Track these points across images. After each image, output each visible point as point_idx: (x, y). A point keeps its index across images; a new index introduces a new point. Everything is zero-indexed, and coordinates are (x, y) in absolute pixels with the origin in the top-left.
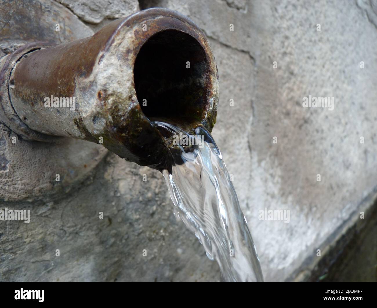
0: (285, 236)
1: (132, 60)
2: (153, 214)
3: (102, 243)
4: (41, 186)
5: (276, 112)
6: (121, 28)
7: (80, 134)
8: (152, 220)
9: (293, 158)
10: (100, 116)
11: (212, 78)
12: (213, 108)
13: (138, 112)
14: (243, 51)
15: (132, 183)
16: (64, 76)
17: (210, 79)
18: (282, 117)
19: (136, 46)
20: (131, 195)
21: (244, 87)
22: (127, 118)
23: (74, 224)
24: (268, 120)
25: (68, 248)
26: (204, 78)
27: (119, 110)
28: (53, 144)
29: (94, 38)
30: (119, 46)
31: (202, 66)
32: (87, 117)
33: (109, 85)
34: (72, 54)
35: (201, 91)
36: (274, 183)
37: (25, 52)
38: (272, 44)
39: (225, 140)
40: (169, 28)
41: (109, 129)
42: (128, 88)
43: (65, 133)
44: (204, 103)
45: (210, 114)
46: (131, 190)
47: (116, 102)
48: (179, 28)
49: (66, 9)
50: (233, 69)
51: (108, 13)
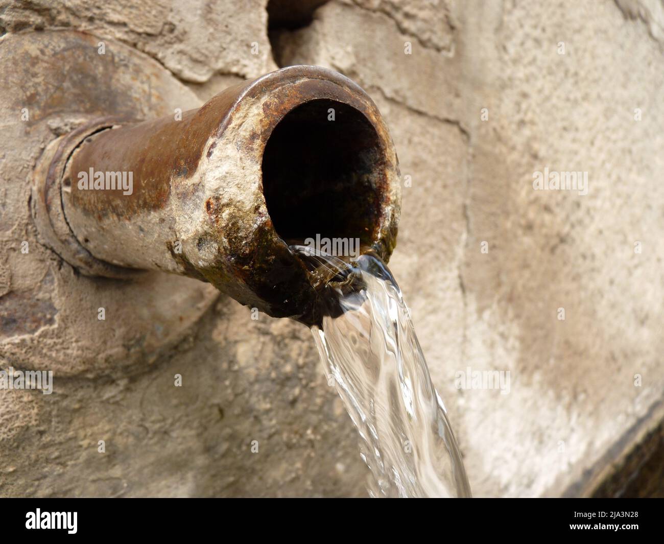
0: (529, 444)
1: (260, 149)
2: (293, 402)
3: (208, 450)
4: (109, 352)
5: (509, 225)
6: (242, 99)
7: (176, 267)
8: (292, 412)
9: (540, 305)
10: (209, 238)
11: (389, 174)
12: (391, 222)
13: (269, 231)
14: (448, 121)
15: (259, 347)
16: (152, 174)
17: (385, 175)
18: (520, 232)
19: (266, 128)
20: (258, 369)
21: (450, 182)
22: (252, 241)
23: (160, 417)
24: (495, 238)
25: (152, 459)
26: (376, 174)
27: (238, 229)
28: (128, 282)
29: (200, 115)
30: (238, 129)
31: (372, 154)
32: (187, 239)
33: (224, 190)
34: (165, 139)
35: (371, 195)
36: (506, 350)
37: (89, 133)
38: (498, 107)
39: (417, 275)
40: (317, 97)
41: (223, 259)
42: (254, 194)
43: (152, 264)
44: (376, 215)
45: (386, 233)
46: (256, 359)
47: (235, 217)
48: (334, 96)
49: (153, 61)
50: (430, 152)
51: (220, 65)
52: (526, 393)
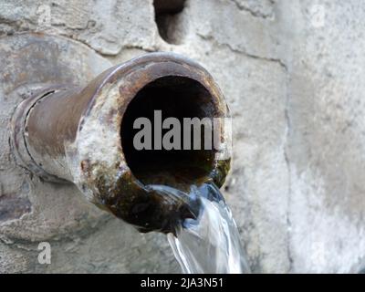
0: (334, 249)
5: (315, 119)
6: (104, 85)
10: (87, 186)
13: (129, 179)
14: (273, 60)
19: (122, 104)
21: (276, 97)
22: (116, 188)
23: (102, 258)
24: (306, 128)
27: (105, 181)
30: (101, 108)
31: (209, 107)
32: (77, 184)
33: (92, 154)
36: (317, 195)
37: (40, 96)
38: (305, 47)
39: (258, 156)
42: (114, 154)
45: (222, 163)
47: (101, 173)
49: (83, 45)
50: (263, 80)
51: (125, 43)
52: (331, 219)
